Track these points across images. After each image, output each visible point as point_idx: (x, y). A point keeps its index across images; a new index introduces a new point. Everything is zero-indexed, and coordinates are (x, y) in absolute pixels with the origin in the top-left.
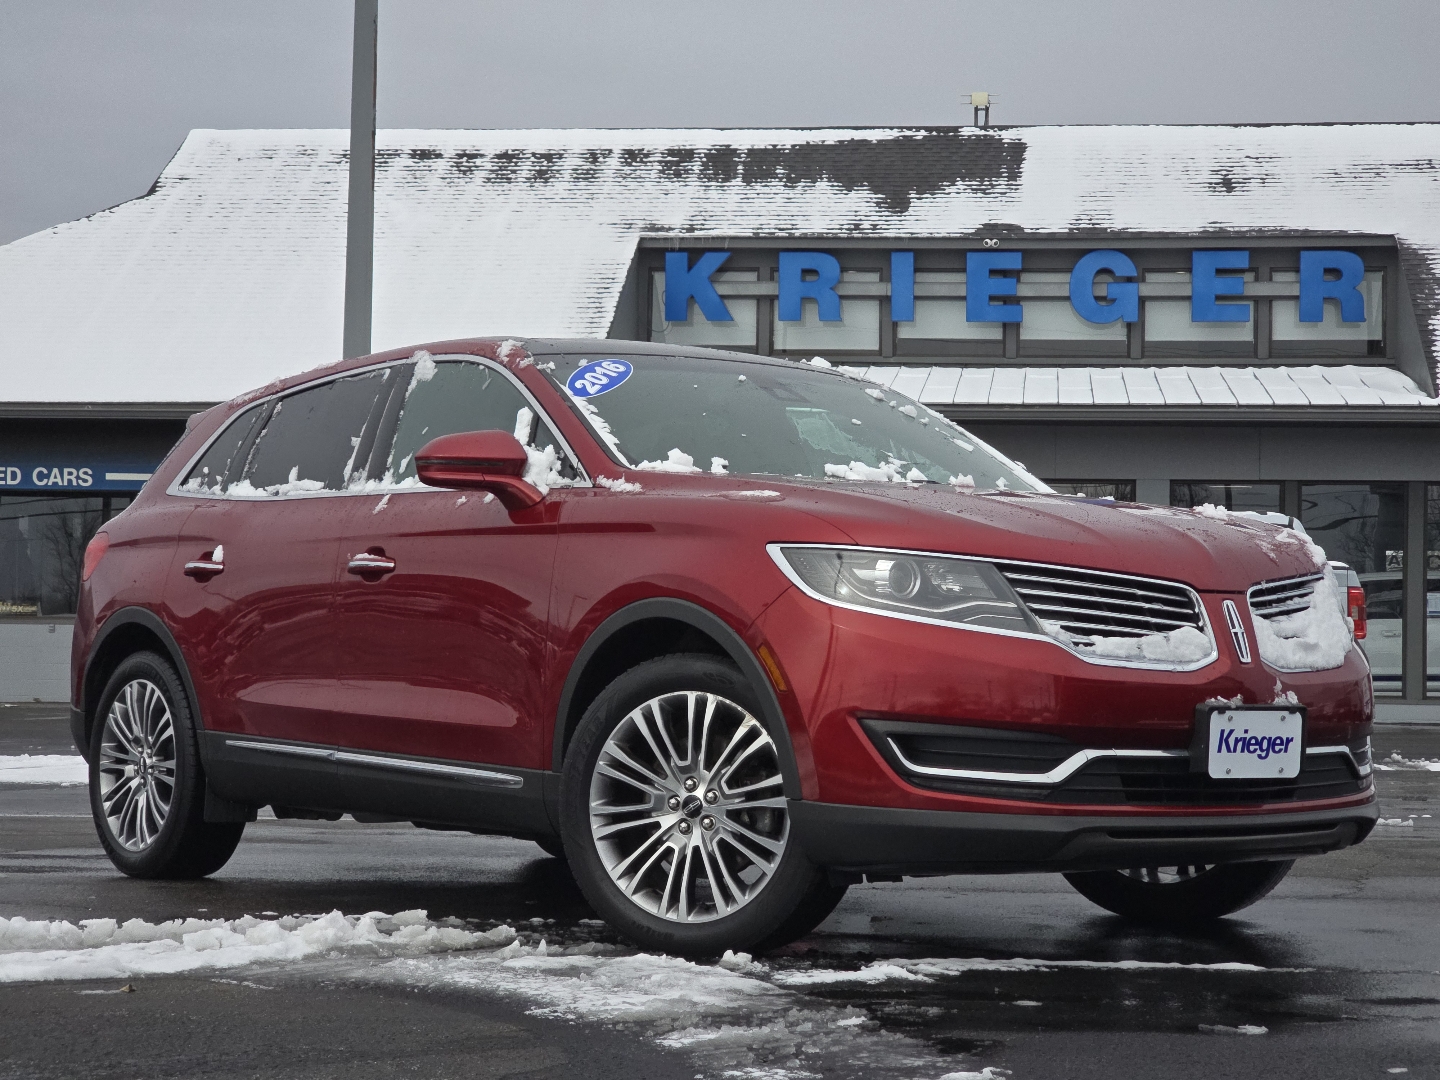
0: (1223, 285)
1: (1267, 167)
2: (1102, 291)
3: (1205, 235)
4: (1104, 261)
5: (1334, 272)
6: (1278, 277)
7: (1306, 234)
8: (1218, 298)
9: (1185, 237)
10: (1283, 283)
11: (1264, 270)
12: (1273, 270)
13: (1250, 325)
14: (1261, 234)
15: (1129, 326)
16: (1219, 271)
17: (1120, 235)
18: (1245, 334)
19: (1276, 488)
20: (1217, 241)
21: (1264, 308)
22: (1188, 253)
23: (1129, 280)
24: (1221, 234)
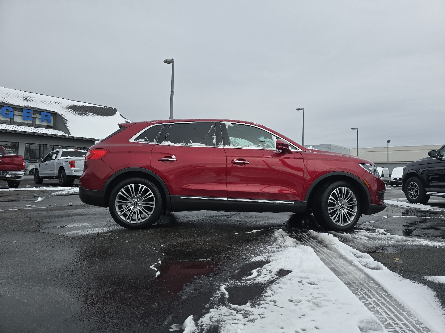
0: (28, 115)
1: (33, 99)
2: (7, 112)
3: (25, 107)
4: (8, 108)
5: (46, 116)
6: (37, 115)
7: (42, 109)
8: (27, 117)
9: (22, 107)
10: (37, 116)
11: (35, 114)
12: (36, 114)
13: (32, 121)
14: (35, 108)
15: (11, 119)
16: (28, 113)
17: (10, 104)
18: (31, 122)
19: (38, 145)
20: (27, 108)
21: (34, 119)
22: (22, 109)
23: (11, 111)
24: (28, 107)
